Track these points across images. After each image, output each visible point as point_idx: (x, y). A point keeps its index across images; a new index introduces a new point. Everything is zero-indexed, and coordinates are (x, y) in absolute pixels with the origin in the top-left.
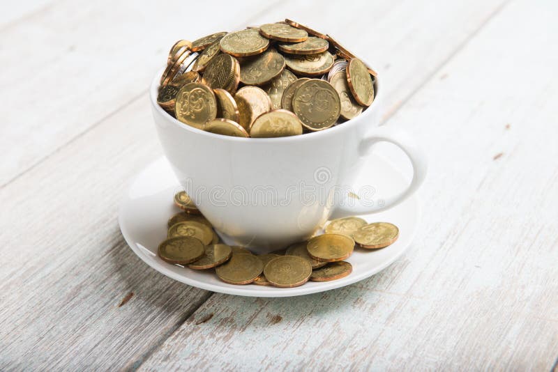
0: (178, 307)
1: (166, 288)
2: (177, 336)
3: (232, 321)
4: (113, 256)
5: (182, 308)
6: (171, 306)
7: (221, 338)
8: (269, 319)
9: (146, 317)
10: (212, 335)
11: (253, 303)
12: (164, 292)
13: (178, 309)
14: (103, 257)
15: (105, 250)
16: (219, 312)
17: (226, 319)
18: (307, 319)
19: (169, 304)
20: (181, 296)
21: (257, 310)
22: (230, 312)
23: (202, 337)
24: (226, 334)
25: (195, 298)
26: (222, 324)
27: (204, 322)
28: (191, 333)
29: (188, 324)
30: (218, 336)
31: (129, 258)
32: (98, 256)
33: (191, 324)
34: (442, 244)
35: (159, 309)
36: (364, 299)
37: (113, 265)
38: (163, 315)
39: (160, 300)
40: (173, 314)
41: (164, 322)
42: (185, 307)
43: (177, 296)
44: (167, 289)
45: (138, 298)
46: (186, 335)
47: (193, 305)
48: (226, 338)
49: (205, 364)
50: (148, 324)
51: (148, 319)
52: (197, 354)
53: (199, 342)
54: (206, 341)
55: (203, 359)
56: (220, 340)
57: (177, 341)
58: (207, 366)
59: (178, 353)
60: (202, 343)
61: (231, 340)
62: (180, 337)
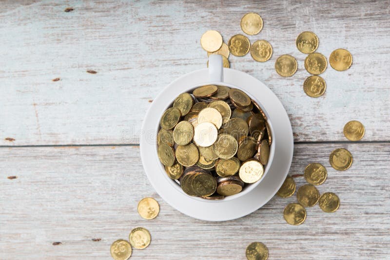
2: (309, 138)
9: (305, 159)
10: (301, 125)
14: (272, 209)
15: (268, 211)
23: (305, 128)
24: (297, 121)
28: (304, 134)
30: (299, 123)
32: (274, 211)
33: (298, 138)
34: (186, 64)
37: (276, 200)
45: (294, 171)
46: (306, 135)
48: (299, 118)
49: (319, 117)
50: (309, 155)
51: (306, 157)
52: (316, 124)
53: (307, 128)
54: (306, 125)
55: (316, 120)
56: (302, 120)
57: (312, 137)
58: (319, 116)
59: (319, 131)
60: (308, 126)
61: (300, 116)
62: (309, 137)
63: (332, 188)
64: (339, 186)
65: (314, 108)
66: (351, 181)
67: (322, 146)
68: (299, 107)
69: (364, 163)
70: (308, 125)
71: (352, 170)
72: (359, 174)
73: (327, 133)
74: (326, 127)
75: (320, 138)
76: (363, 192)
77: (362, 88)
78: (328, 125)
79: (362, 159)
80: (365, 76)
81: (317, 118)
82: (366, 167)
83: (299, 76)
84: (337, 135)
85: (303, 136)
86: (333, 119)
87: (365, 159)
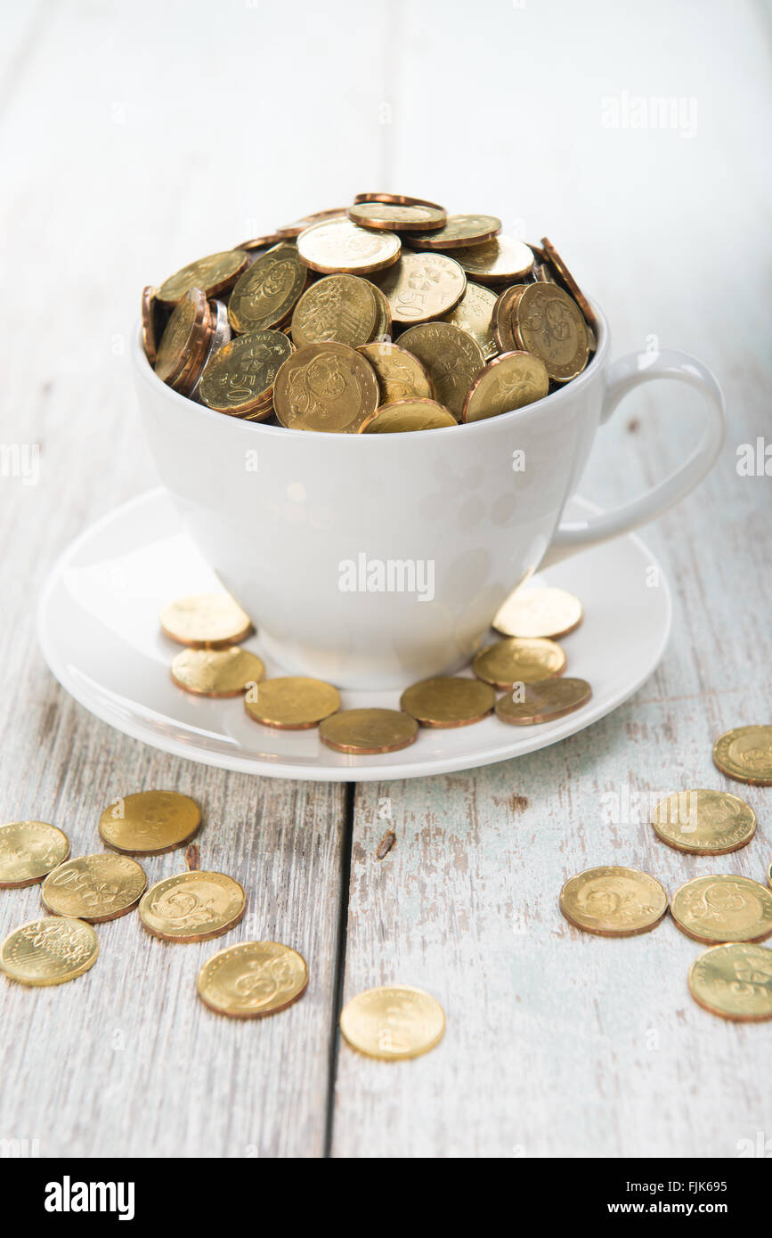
0: (314, 841)
1: (252, 815)
2: (363, 890)
3: (439, 832)
4: (79, 791)
5: (323, 838)
6: (300, 842)
7: (447, 867)
8: (504, 808)
9: (268, 878)
10: (430, 869)
11: (448, 790)
12: (258, 823)
13: (319, 843)
16: (400, 824)
17: (426, 833)
18: (572, 785)
19: (291, 841)
20: (300, 822)
21: (466, 799)
22: (420, 817)
23: (414, 878)
24: (452, 858)
25: (330, 815)
26: (426, 844)
27: (389, 850)
28: (384, 877)
29: (364, 863)
30: (439, 865)
31: (115, 786)
33: (369, 861)
35: (279, 855)
36: (640, 723)
37: (95, 808)
38: (298, 862)
39: (264, 840)
40: (318, 855)
41: (315, 875)
42: (328, 836)
43: (293, 821)
44: (259, 816)
46: (380, 882)
47: (339, 827)
48: (460, 864)
49: (464, 919)
50: (286, 886)
51: (276, 878)
52: (434, 908)
53: (414, 886)
54: (427, 881)
55: (452, 911)
56: (453, 871)
57: (371, 898)
58: (472, 921)
59: (395, 917)
60: (423, 887)
61: (472, 865)
62: (370, 890)
63: (116, 962)
64: (120, 984)
65: (509, 906)
66: (142, 1021)
67: (322, 924)
68: (516, 862)
69: (223, 1060)
70: (429, 889)
71: (196, 1025)
72: (170, 1045)
73: (389, 944)
74: (417, 940)
75: (361, 920)
76: (77, 1062)
77: (614, 1056)
78: (424, 944)
79: (244, 1053)
80: (678, 1065)
81: (458, 914)
82: (203, 1069)
83: (662, 862)
84: (375, 972)
85: (378, 874)
86: (457, 960)
87: (243, 1061)
